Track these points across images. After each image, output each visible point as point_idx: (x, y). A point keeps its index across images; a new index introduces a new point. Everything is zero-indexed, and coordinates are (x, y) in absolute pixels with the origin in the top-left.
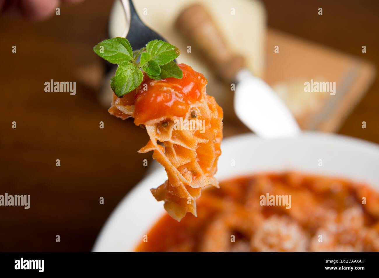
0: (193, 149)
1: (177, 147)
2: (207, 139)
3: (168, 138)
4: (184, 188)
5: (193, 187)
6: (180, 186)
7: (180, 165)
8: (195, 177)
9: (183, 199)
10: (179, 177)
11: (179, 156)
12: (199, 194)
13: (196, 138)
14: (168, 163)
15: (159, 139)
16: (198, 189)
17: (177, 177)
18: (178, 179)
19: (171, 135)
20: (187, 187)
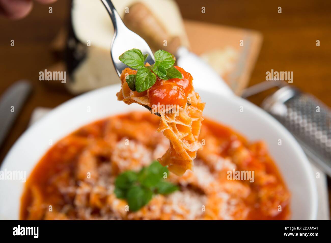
0: (189, 126)
1: (178, 125)
2: (197, 117)
3: (173, 121)
4: (186, 152)
5: (192, 151)
6: (184, 152)
7: (182, 138)
8: (191, 144)
9: (186, 160)
10: (183, 146)
11: (180, 132)
12: (195, 155)
13: (192, 118)
14: (175, 137)
15: (168, 121)
16: (194, 152)
17: (182, 146)
18: (182, 147)
19: (175, 119)
20: (188, 151)
